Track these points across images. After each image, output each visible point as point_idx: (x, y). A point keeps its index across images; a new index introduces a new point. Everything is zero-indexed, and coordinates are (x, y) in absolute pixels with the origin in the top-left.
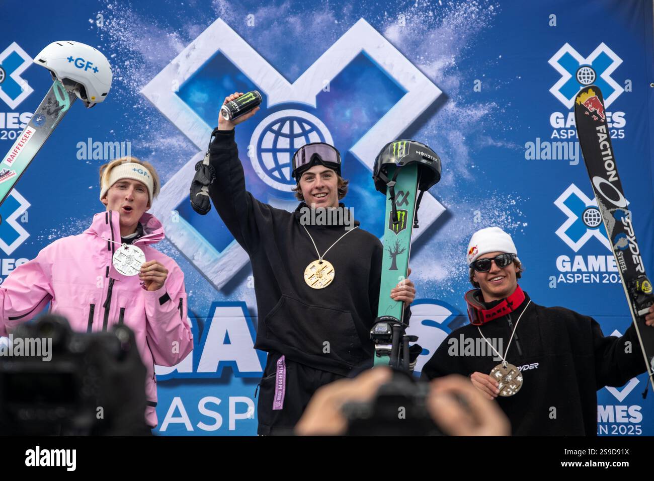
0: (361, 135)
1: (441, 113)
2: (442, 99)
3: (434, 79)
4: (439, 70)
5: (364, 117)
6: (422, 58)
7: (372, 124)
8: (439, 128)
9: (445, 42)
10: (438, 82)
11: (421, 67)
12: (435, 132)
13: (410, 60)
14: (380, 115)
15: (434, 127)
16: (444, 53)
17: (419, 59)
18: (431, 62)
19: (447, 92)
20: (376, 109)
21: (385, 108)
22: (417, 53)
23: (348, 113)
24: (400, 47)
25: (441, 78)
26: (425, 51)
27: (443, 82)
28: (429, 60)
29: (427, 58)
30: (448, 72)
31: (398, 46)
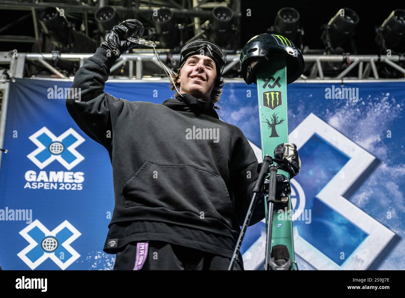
0: (322, 186)
1: (377, 171)
2: (376, 163)
3: (368, 149)
4: (371, 144)
5: (323, 175)
6: (357, 137)
7: (329, 179)
8: (378, 180)
9: (371, 127)
10: (371, 151)
11: (358, 142)
12: (376, 183)
13: (349, 138)
14: (334, 173)
15: (374, 180)
16: (372, 134)
17: (355, 138)
18: (364, 139)
19: (379, 157)
20: (331, 169)
21: (337, 169)
22: (353, 134)
23: (311, 173)
24: (340, 130)
25: (372, 149)
26: (358, 133)
27: (374, 151)
28: (362, 138)
29: (360, 137)
30: (377, 145)
31: (339, 130)
